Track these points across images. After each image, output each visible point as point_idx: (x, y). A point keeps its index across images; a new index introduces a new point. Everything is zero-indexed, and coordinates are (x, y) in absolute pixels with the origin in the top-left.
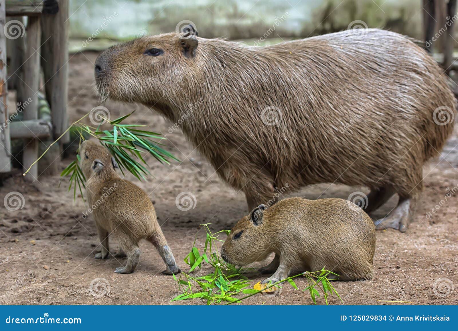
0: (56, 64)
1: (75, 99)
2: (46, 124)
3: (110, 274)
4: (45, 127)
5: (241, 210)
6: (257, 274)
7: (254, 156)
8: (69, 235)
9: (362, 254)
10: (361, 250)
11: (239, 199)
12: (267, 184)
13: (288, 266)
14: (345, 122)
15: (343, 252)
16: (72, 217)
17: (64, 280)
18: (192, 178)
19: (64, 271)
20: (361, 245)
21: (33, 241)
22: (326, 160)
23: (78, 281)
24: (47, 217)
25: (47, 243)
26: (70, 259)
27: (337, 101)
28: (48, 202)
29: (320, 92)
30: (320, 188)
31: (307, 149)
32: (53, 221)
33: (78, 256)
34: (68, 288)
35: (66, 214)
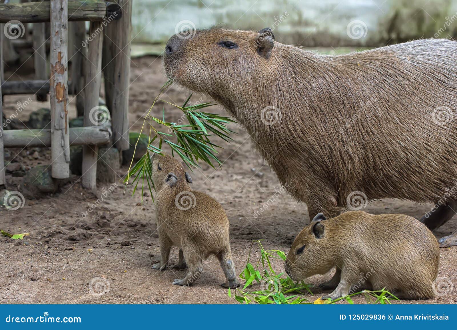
0: (118, 70)
1: (135, 104)
2: (107, 131)
3: (167, 286)
4: (105, 133)
5: (303, 223)
6: (317, 290)
7: (319, 168)
8: (127, 244)
9: (425, 272)
10: (424, 269)
11: (301, 212)
12: (330, 198)
13: (350, 282)
14: (411, 136)
15: (405, 271)
16: (131, 226)
17: (121, 290)
18: (253, 189)
19: (121, 281)
20: (424, 263)
21: (90, 249)
22: (391, 175)
23: (135, 292)
24: (105, 225)
25: (105, 251)
26: (128, 269)
27: (404, 115)
28: (106, 209)
29: (387, 106)
30: (383, 202)
31: (372, 163)
32: (111, 229)
33: (136, 266)
34: (125, 299)
35: (124, 222)
